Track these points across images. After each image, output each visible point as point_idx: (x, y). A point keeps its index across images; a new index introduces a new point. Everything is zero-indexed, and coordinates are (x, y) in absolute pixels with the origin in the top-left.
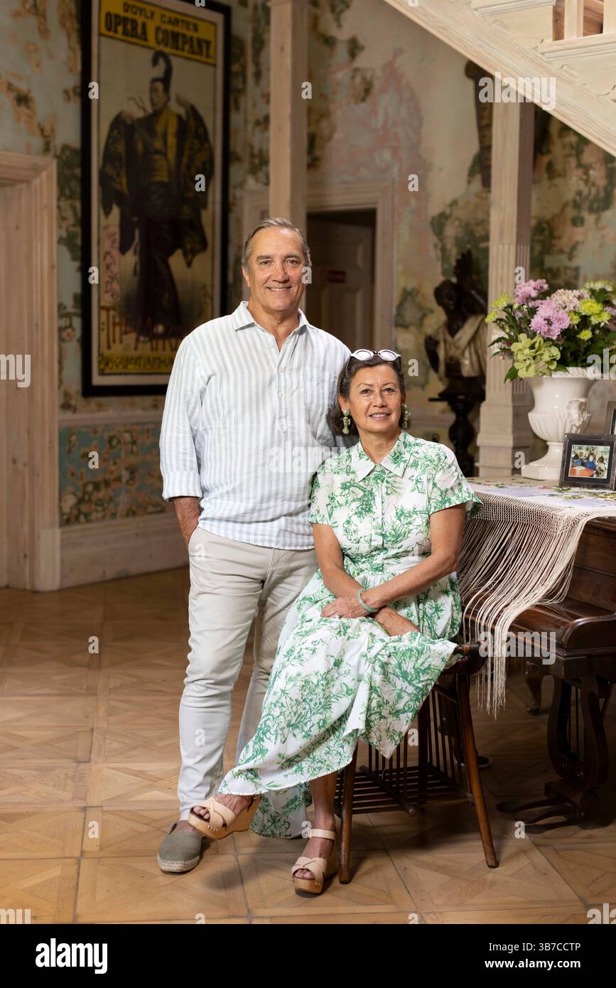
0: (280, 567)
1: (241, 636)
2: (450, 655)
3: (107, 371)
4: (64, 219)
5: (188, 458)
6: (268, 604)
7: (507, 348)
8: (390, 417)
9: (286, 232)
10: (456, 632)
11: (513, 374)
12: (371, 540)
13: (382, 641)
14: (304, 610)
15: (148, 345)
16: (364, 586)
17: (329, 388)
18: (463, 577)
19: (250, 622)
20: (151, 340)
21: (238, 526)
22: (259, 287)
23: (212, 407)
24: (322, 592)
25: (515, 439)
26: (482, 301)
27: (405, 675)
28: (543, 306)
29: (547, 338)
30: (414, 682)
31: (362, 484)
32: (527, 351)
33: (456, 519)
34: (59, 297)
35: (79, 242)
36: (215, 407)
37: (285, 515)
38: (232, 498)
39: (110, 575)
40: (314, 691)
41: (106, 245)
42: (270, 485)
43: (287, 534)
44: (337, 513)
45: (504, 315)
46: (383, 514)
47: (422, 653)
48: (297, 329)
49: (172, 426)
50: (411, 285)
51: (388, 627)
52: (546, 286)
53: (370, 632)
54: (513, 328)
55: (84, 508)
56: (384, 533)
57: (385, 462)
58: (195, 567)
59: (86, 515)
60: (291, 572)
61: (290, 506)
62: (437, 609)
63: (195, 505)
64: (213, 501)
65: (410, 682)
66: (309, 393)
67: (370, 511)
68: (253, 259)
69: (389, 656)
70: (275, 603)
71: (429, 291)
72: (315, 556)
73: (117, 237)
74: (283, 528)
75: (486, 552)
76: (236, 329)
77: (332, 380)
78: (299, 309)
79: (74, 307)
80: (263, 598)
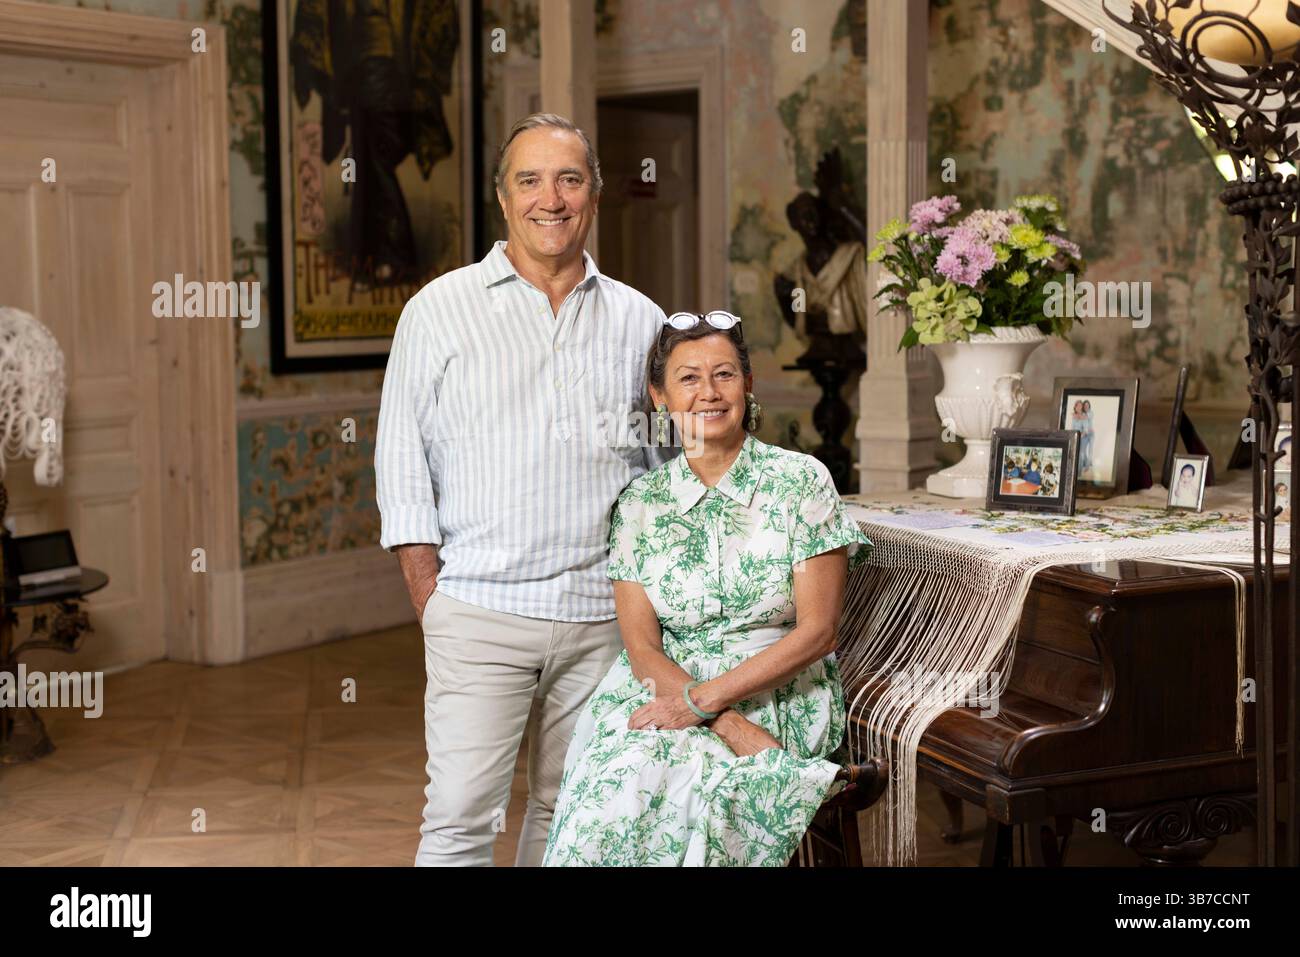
0: (564, 649)
1: (509, 757)
2: (829, 784)
3: (307, 335)
4: (238, 113)
5: (418, 484)
6: (547, 704)
7: (900, 298)
8: (728, 414)
9: (560, 135)
10: (838, 745)
11: (911, 340)
12: (702, 605)
13: (723, 764)
14: (603, 714)
15: (368, 296)
16: (693, 677)
17: (633, 373)
18: (846, 655)
19: (520, 734)
20: (372, 289)
21: (498, 587)
22: (519, 218)
23: (452, 406)
24: (630, 686)
25: (913, 427)
26: (857, 223)
27: (761, 818)
28: (955, 237)
29: (962, 285)
30: (776, 829)
31: (687, 518)
32: (932, 305)
33: (833, 570)
34: (234, 228)
35: (261, 147)
36: (457, 406)
37: (570, 569)
38: (488, 546)
39: (319, 636)
40: (621, 847)
41: (303, 151)
42: (546, 523)
43: (575, 598)
44: (650, 563)
45: (893, 251)
46: (721, 565)
47: (787, 783)
48: (582, 283)
49: (393, 437)
50: (752, 200)
51: (732, 741)
52: (957, 206)
53: (705, 751)
54: (909, 269)
55: (277, 538)
56: (722, 594)
57: (723, 484)
58: (433, 652)
59: (282, 549)
60: (581, 655)
61: (577, 556)
62: (808, 710)
63: (432, 557)
64: (459, 550)
65: (769, 829)
66: (602, 381)
67: (700, 559)
68: (511, 176)
69: (736, 789)
70: (560, 703)
71: (778, 207)
72: (618, 630)
73: (319, 138)
74: (567, 589)
75: (880, 617)
76: (487, 285)
77: (637, 359)
78: (585, 252)
79: (257, 243)
80: (540, 696)
